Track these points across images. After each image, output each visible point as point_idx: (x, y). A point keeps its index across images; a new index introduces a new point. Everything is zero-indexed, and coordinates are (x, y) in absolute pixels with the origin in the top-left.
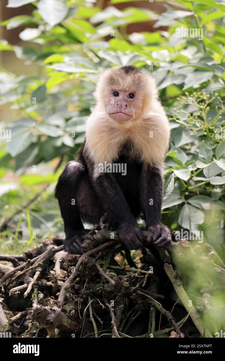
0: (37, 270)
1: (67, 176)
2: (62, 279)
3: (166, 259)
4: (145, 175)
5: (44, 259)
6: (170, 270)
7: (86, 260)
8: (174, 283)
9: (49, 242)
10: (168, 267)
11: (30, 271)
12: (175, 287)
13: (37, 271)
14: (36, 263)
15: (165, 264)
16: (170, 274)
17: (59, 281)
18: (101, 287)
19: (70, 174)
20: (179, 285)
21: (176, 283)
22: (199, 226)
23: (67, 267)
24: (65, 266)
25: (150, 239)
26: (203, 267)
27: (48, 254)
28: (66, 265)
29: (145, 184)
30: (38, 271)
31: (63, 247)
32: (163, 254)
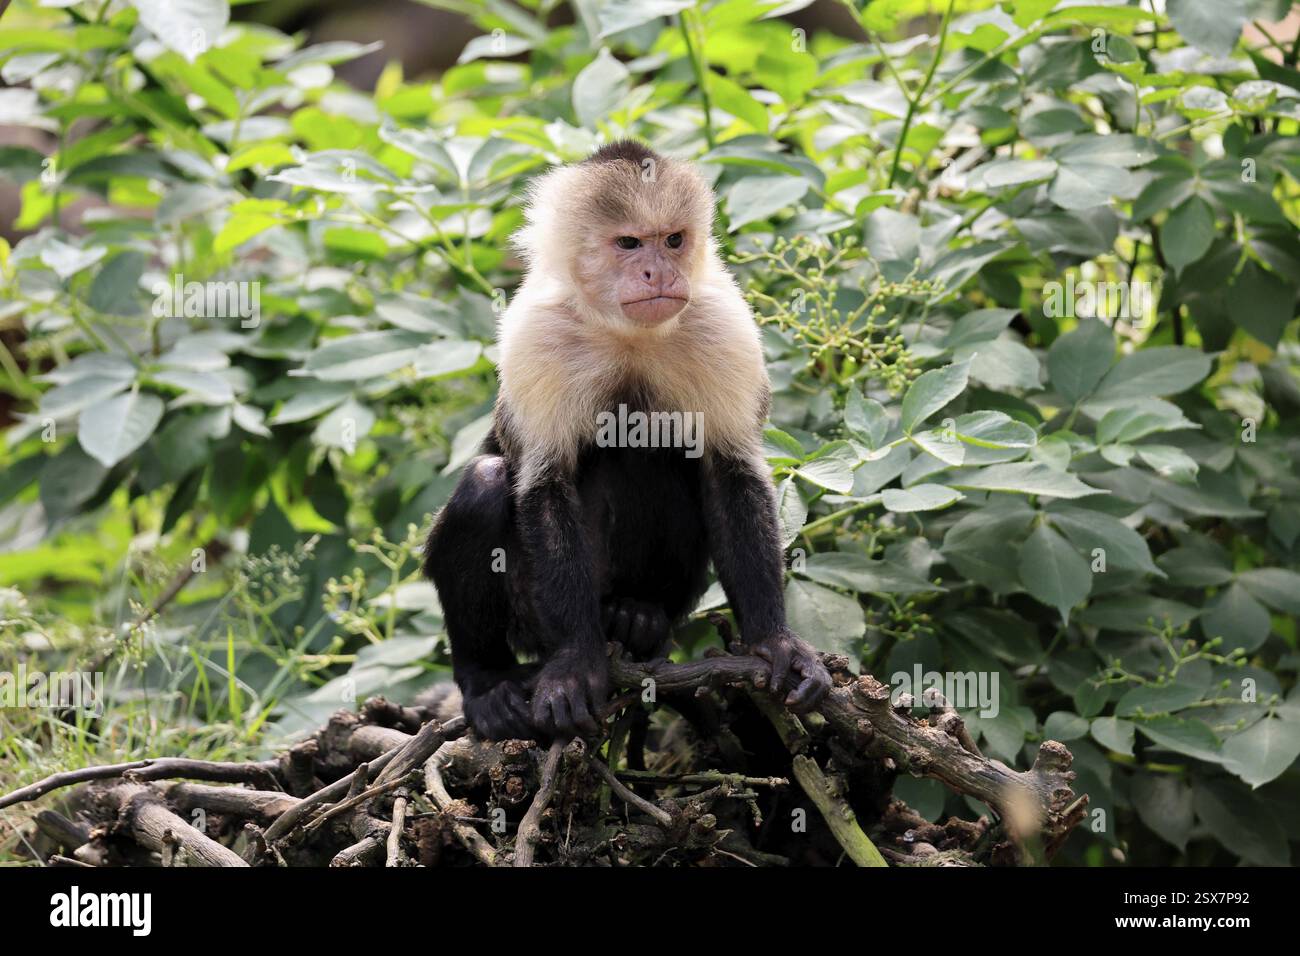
0: (396, 793)
1: (476, 499)
2: (467, 818)
3: (799, 742)
4: (714, 484)
5: (412, 760)
6: (813, 774)
7: (582, 751)
8: (832, 813)
9: (351, 719)
10: (807, 765)
11: (370, 800)
12: (836, 827)
13: (396, 797)
14: (384, 772)
15: (798, 757)
16: (817, 786)
17: (463, 827)
18: (622, 835)
19: (485, 494)
20: (849, 821)
21: (837, 814)
22: (852, 642)
23: (501, 777)
24: (496, 776)
25: (762, 679)
26: (930, 759)
27: (423, 745)
28: (499, 773)
29: (718, 511)
30: (400, 796)
31: (462, 723)
32: (790, 728)
